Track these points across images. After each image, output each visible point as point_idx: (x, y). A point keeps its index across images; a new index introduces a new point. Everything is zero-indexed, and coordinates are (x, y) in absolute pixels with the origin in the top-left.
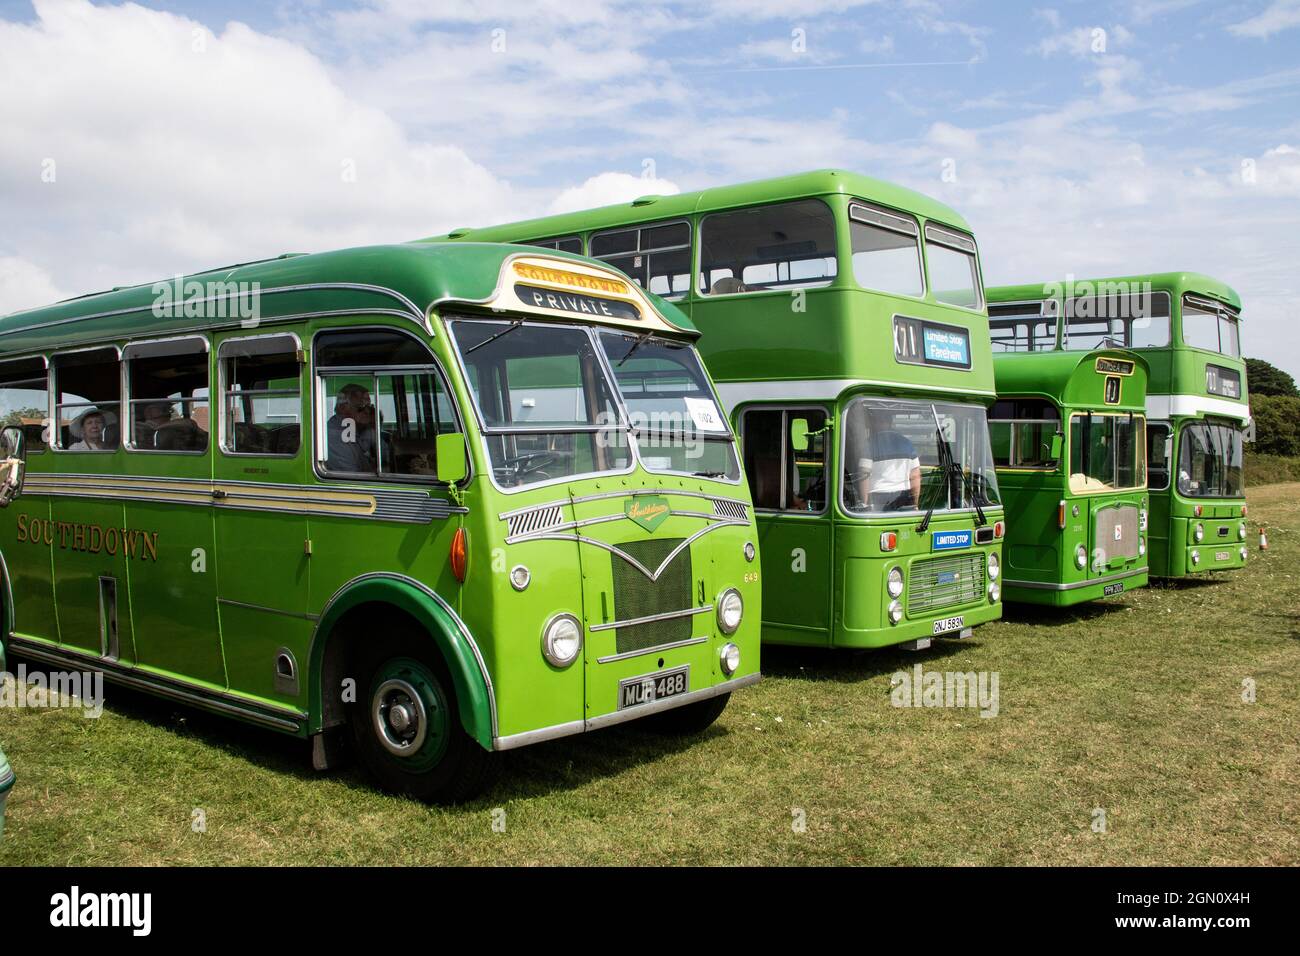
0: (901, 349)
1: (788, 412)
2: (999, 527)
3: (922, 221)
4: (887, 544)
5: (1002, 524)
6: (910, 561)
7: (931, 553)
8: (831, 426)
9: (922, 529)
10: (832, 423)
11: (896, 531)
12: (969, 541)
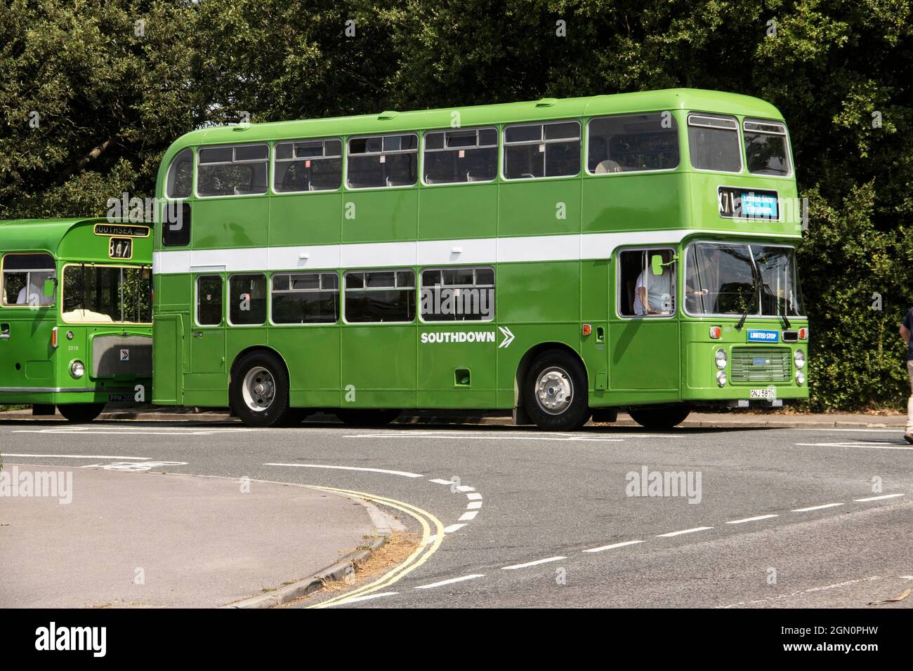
0: (724, 208)
1: (649, 251)
2: (803, 331)
3: (741, 118)
4: (715, 334)
5: (806, 330)
6: (731, 347)
7: (747, 343)
8: (677, 260)
9: (739, 327)
10: (677, 257)
11: (721, 326)
12: (776, 339)
